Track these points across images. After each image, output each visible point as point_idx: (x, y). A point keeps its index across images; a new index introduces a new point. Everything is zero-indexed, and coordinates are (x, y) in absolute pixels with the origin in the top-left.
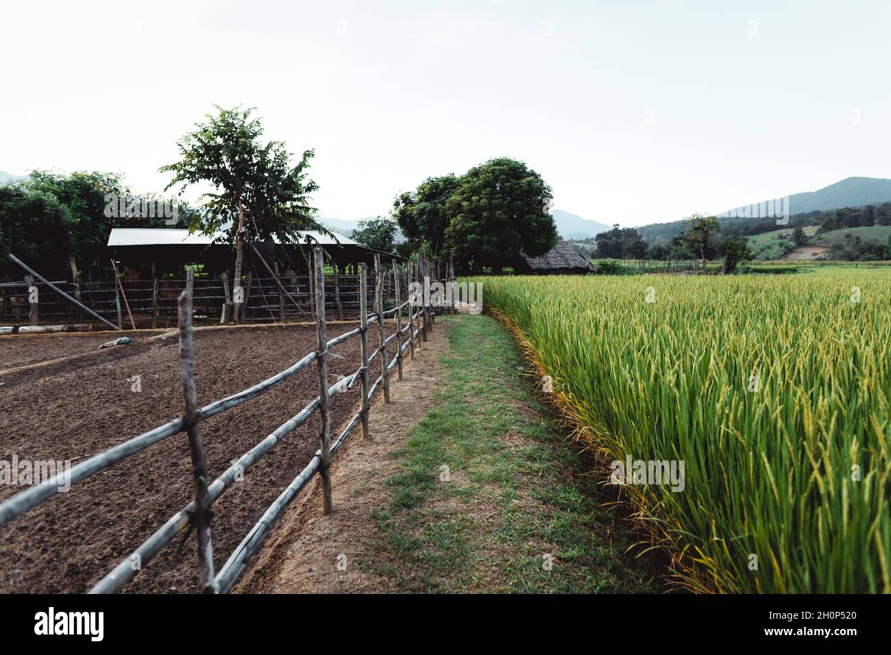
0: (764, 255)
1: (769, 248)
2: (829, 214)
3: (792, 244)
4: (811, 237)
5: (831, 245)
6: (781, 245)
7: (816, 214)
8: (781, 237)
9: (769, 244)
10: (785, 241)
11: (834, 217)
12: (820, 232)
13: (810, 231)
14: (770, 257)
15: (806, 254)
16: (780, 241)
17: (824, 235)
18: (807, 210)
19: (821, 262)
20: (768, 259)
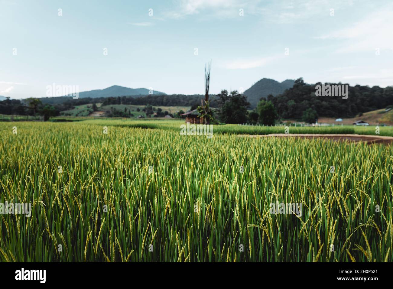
0: (80, 114)
1: (83, 111)
2: (106, 99)
3: (92, 110)
4: (99, 108)
5: (106, 111)
6: (88, 110)
7: (102, 98)
8: (88, 107)
9: (83, 110)
10: (90, 109)
11: (107, 100)
12: (102, 105)
13: (99, 105)
14: (84, 115)
15: (97, 114)
16: (88, 109)
17: (104, 107)
18: (99, 97)
19: (101, 117)
20: (82, 116)
